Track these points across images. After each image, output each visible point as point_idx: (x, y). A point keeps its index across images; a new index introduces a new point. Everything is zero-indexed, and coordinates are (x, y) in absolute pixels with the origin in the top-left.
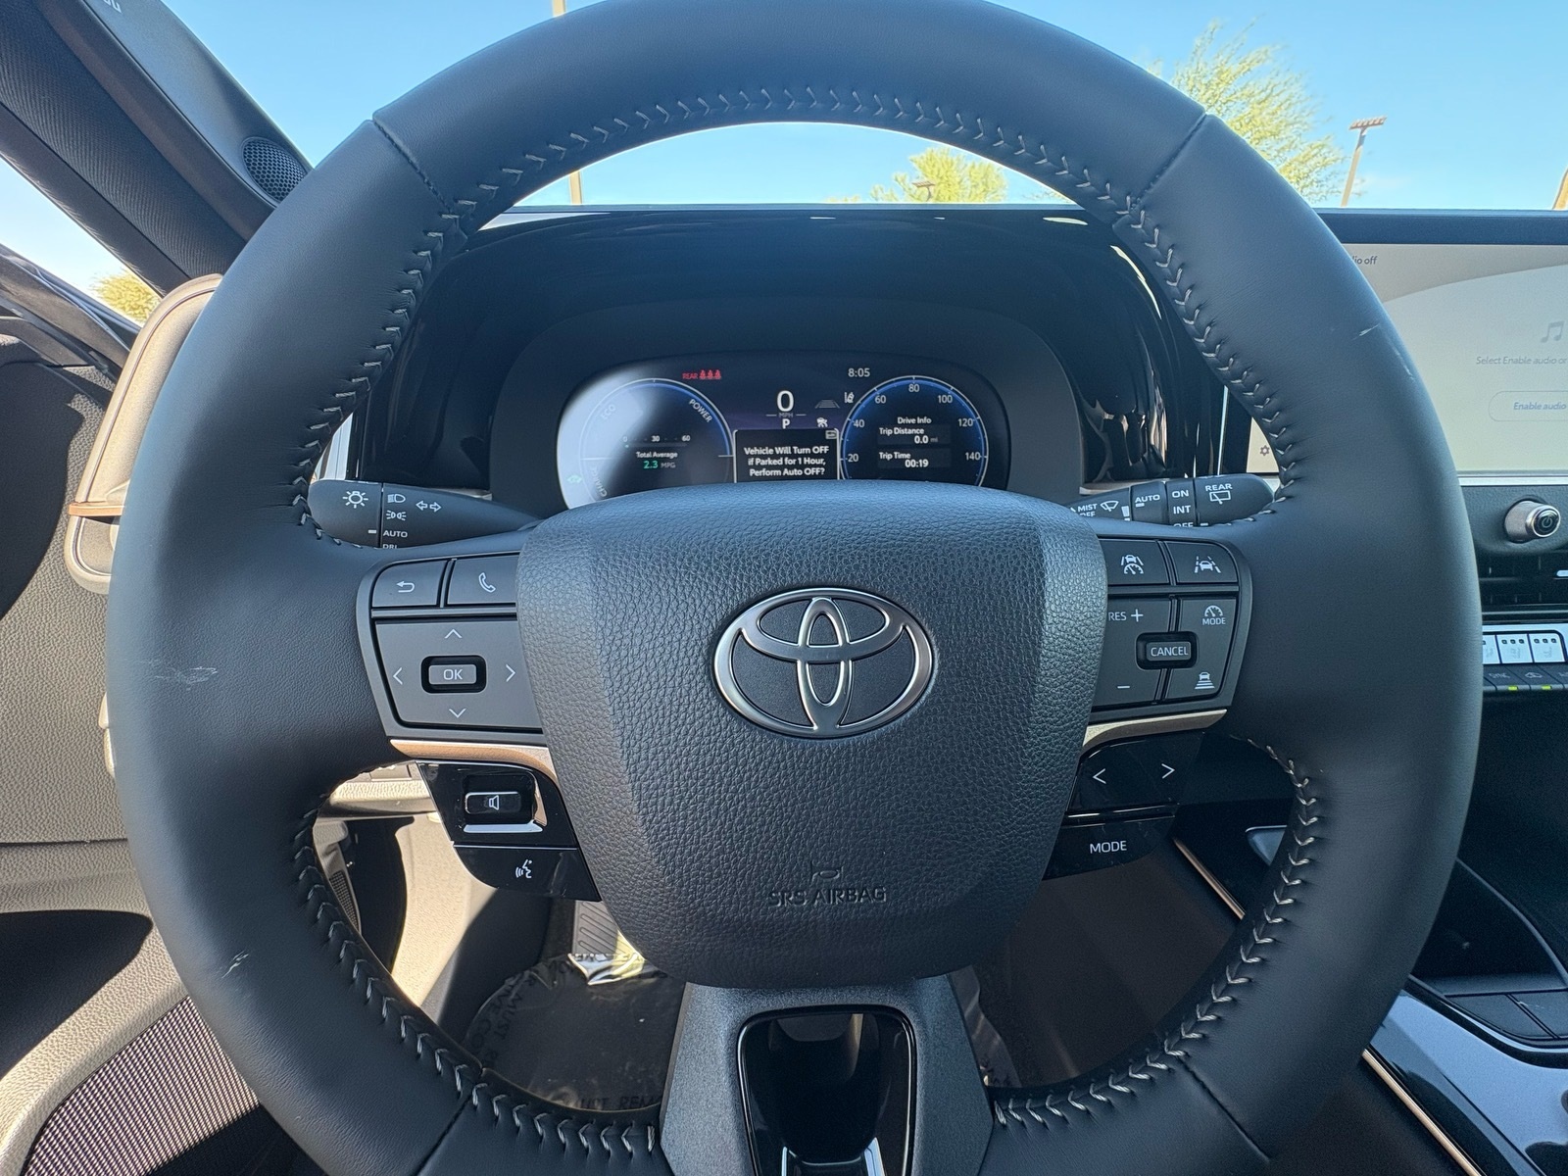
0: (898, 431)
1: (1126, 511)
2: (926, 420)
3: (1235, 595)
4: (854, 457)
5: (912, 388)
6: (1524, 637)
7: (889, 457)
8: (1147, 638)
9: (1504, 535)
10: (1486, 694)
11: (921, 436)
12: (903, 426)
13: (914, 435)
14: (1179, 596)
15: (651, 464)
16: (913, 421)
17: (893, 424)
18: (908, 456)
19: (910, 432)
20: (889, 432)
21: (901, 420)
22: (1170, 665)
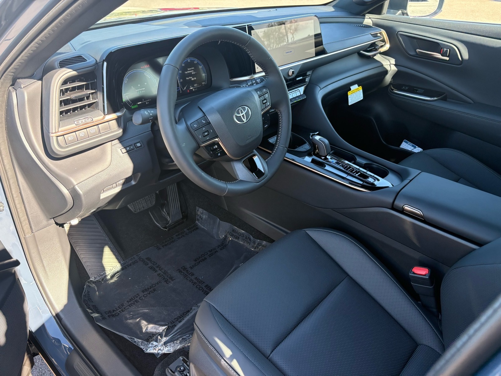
0: (189, 72)
1: (247, 86)
2: (193, 68)
3: (268, 92)
4: (181, 80)
5: (189, 61)
6: (295, 92)
7: (188, 79)
8: (263, 101)
9: (289, 76)
10: (291, 104)
11: (193, 72)
12: (189, 70)
13: (192, 72)
14: (263, 95)
15: (140, 92)
16: (191, 69)
17: (187, 70)
18: (192, 77)
19: (191, 72)
20: (187, 73)
21: (188, 69)
22: (265, 103)
